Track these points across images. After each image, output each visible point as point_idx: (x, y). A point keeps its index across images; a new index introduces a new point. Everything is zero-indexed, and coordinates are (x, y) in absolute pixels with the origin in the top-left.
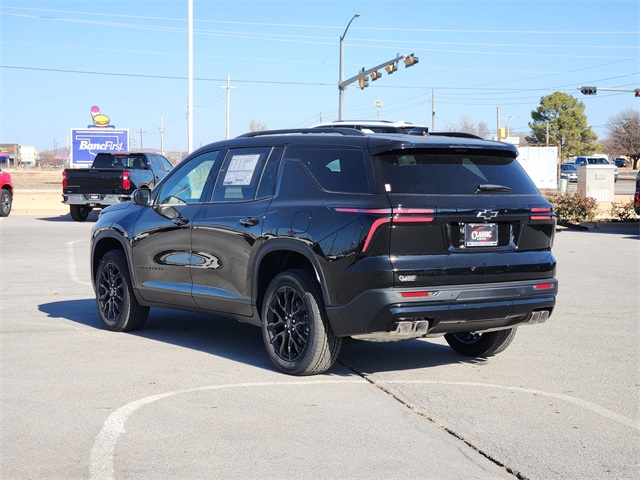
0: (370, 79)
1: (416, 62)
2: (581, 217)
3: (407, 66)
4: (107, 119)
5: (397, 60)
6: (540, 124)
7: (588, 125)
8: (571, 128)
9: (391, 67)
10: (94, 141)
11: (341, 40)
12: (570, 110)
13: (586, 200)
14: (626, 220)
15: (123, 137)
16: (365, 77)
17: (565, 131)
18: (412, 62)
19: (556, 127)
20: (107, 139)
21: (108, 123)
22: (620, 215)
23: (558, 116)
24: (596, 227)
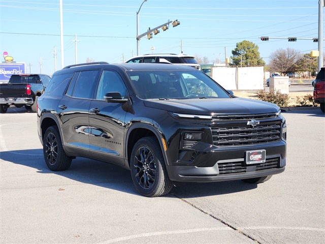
0: (153, 34)
1: (179, 24)
2: (281, 104)
3: (174, 27)
4: (12, 59)
5: (168, 23)
6: (236, 57)
7: (261, 57)
8: (252, 59)
9: (165, 27)
10: (7, 69)
11: (137, 14)
12: (251, 49)
13: (283, 95)
14: (305, 106)
15: (22, 67)
16: (150, 33)
17: (249, 60)
18: (176, 24)
19: (245, 58)
20: (14, 68)
21: (12, 60)
22: (301, 103)
23: (245, 53)
24: (289, 110)
